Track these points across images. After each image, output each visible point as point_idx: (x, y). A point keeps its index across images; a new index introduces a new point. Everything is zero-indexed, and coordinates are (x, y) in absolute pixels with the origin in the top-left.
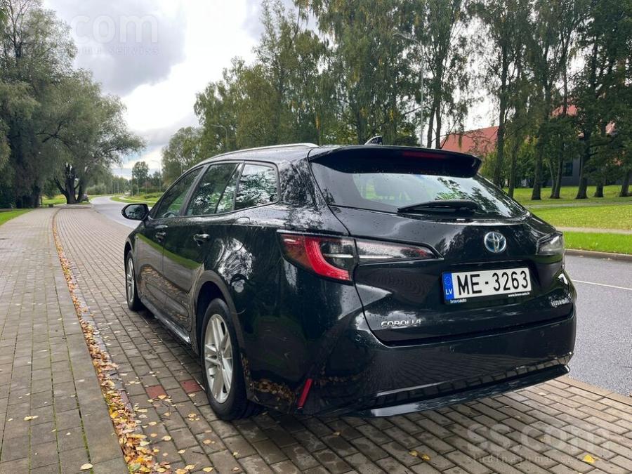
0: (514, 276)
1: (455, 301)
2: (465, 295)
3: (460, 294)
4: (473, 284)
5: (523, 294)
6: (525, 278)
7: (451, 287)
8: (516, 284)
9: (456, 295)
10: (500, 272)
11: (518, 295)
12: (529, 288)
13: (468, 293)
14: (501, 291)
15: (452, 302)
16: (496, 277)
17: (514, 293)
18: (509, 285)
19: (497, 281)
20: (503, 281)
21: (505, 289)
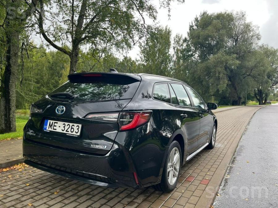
0: (73, 127)
1: (46, 131)
2: (50, 129)
3: (49, 128)
4: (54, 126)
5: (74, 136)
6: (78, 129)
7: (47, 125)
8: (72, 130)
9: (47, 129)
10: (67, 124)
11: (72, 135)
12: (79, 134)
13: (51, 129)
14: (65, 132)
15: (45, 130)
16: (64, 125)
17: (69, 134)
18: (69, 130)
19: (64, 127)
20: (67, 127)
21: (67, 131)
